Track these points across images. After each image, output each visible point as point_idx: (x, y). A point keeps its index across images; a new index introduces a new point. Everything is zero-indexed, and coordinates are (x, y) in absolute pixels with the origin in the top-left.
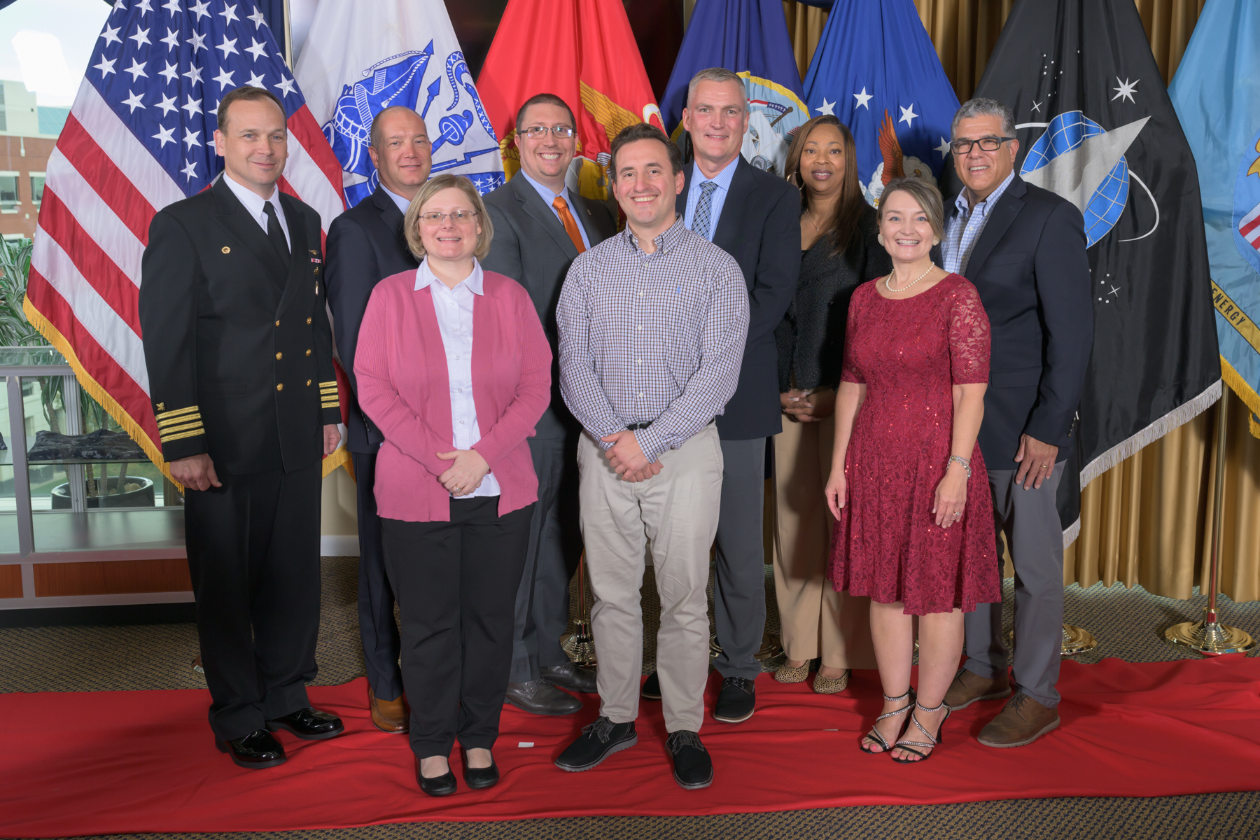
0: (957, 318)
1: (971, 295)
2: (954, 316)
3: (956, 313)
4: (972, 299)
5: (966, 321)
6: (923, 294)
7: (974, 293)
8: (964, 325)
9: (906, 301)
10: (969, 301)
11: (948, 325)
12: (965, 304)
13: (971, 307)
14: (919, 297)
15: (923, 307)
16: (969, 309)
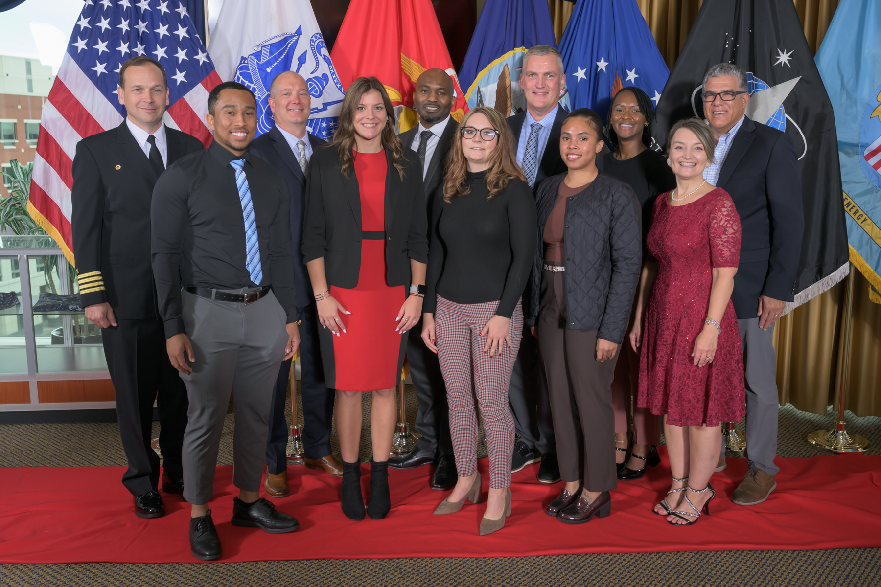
0: (715, 221)
1: (726, 205)
2: (713, 220)
3: (714, 218)
4: (726, 208)
5: (722, 223)
6: (693, 203)
7: (728, 203)
8: (719, 226)
9: (681, 207)
10: (723, 210)
11: (708, 226)
12: (721, 211)
13: (725, 213)
14: (690, 205)
15: (691, 212)
16: (723, 215)
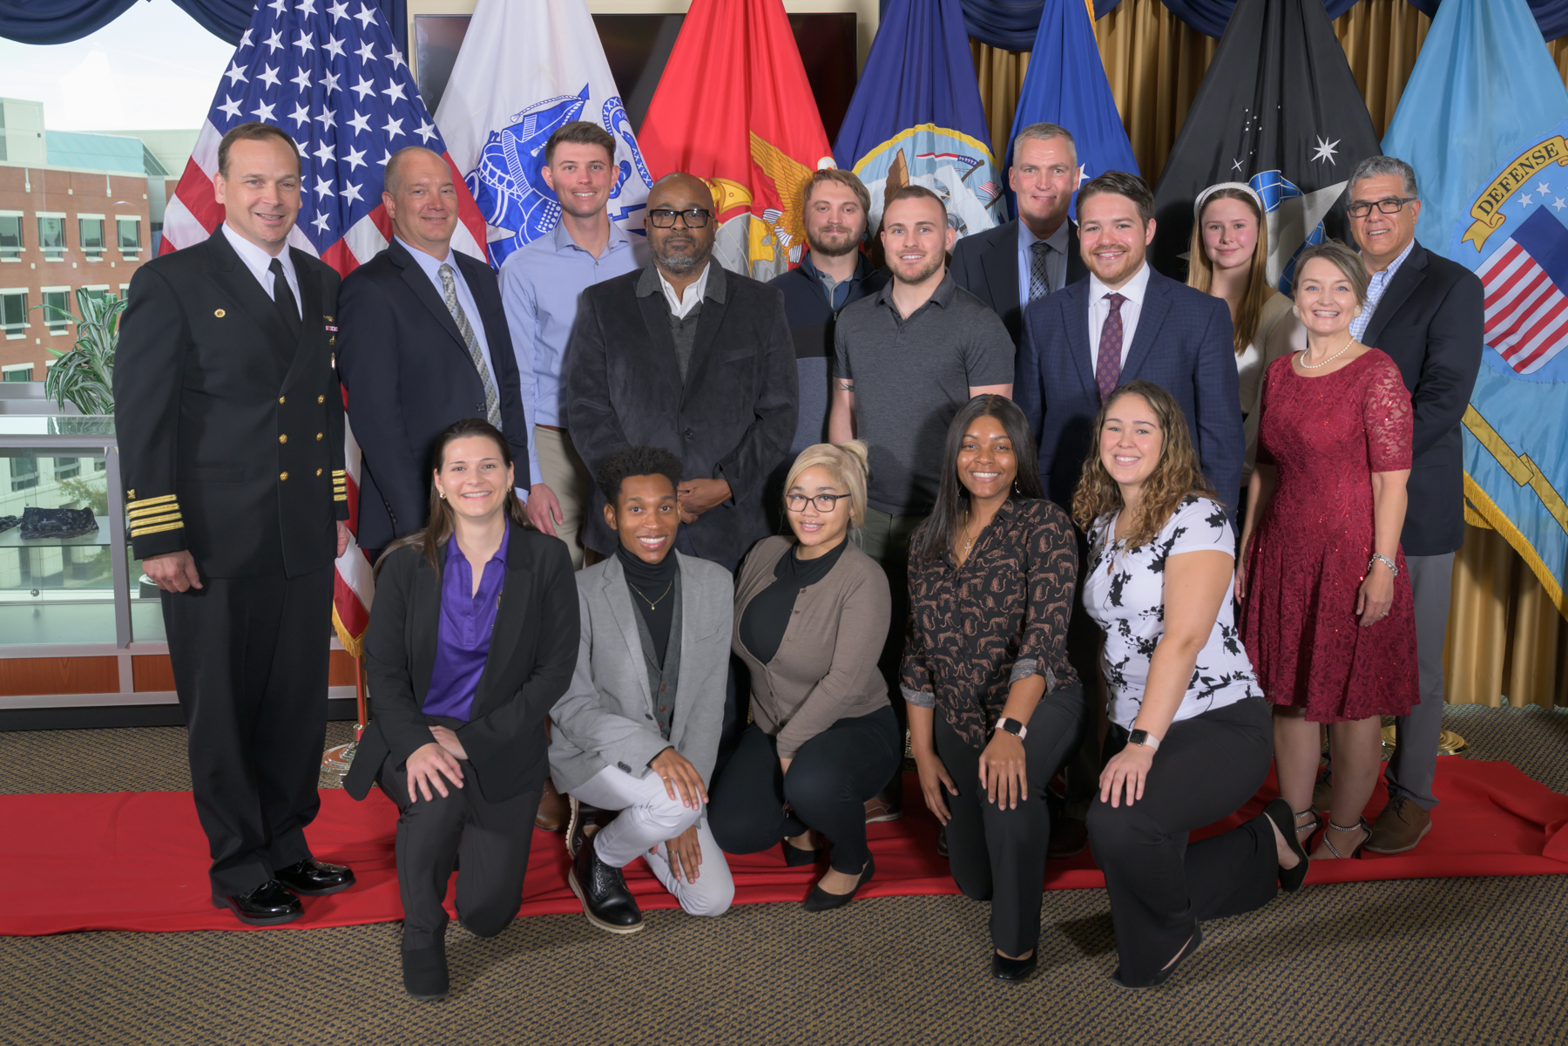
4: (1390, 378)
7: (1393, 371)
